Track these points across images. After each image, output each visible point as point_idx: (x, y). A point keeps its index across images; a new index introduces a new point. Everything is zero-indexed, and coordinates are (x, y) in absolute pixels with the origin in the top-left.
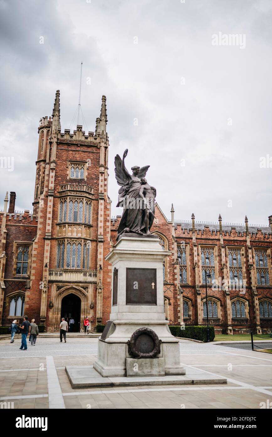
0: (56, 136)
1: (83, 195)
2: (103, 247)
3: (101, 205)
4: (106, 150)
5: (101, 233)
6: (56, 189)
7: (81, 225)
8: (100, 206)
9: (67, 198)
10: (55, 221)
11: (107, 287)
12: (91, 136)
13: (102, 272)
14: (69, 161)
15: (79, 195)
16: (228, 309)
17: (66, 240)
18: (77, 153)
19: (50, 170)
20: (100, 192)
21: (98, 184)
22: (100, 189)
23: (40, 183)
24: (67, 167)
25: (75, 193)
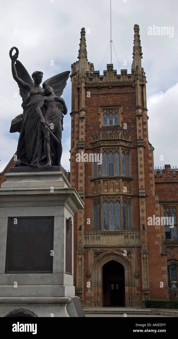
0: (84, 80)
1: (118, 144)
2: (145, 203)
3: (140, 153)
4: (143, 88)
5: (142, 187)
6: (88, 140)
7: (118, 179)
8: (139, 155)
9: (100, 149)
10: (89, 177)
11: (155, 252)
12: (124, 74)
13: (146, 233)
14: (100, 107)
15: (113, 144)
17: (102, 197)
18: (109, 96)
19: (79, 120)
20: (138, 138)
21: (136, 130)
22: (138, 134)
24: (99, 114)
25: (109, 142)
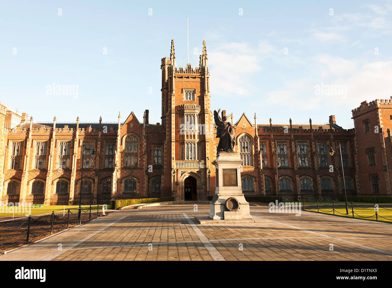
0: (174, 72)
3: (206, 117)
4: (207, 80)
6: (176, 108)
9: (184, 114)
10: (177, 130)
11: (213, 171)
13: (209, 161)
14: (183, 89)
16: (297, 184)
17: (185, 142)
18: (188, 83)
19: (171, 96)
21: (204, 103)
22: (205, 107)
23: (165, 103)
24: (182, 93)
25: (189, 110)
